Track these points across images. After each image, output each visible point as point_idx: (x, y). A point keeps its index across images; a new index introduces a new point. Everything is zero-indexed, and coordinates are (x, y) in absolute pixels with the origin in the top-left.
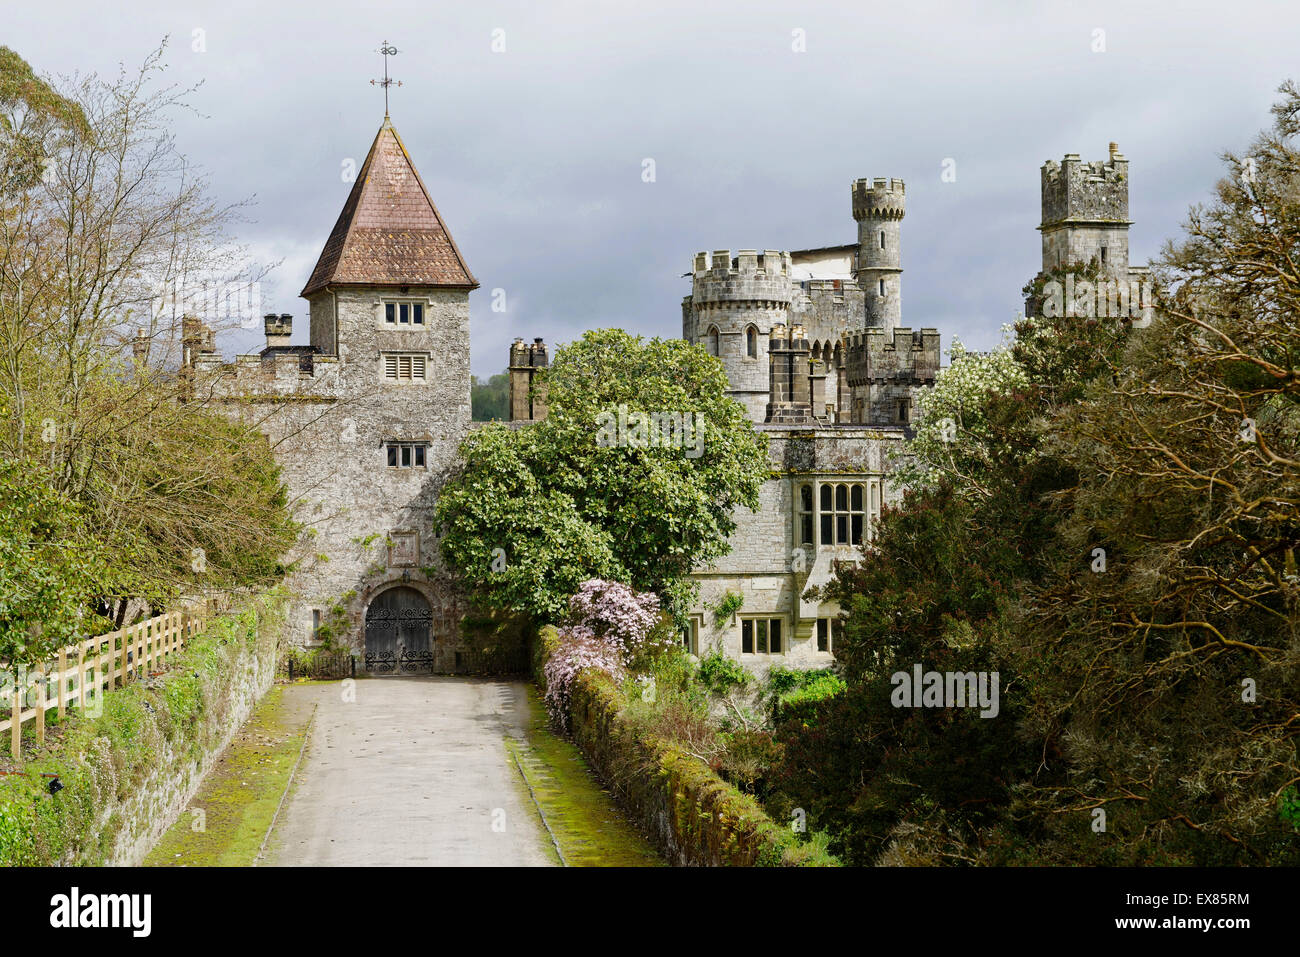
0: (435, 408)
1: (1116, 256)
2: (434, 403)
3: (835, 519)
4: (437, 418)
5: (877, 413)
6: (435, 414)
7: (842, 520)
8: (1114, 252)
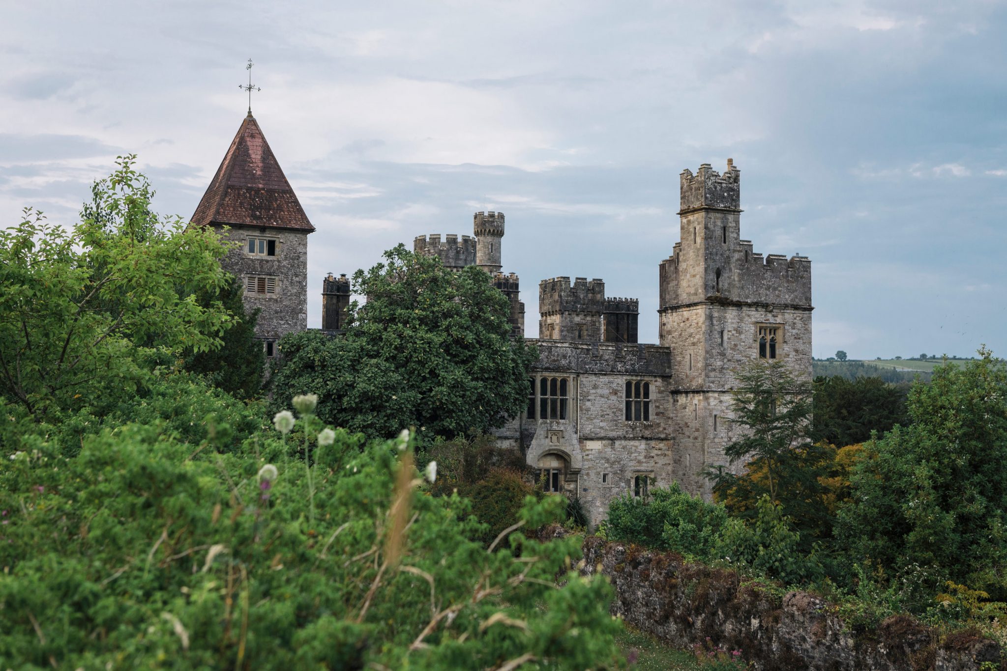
0: (282, 315)
1: (732, 232)
2: (281, 312)
3: (549, 401)
4: (282, 322)
5: (564, 333)
6: (282, 320)
7: (554, 402)
8: (731, 230)
